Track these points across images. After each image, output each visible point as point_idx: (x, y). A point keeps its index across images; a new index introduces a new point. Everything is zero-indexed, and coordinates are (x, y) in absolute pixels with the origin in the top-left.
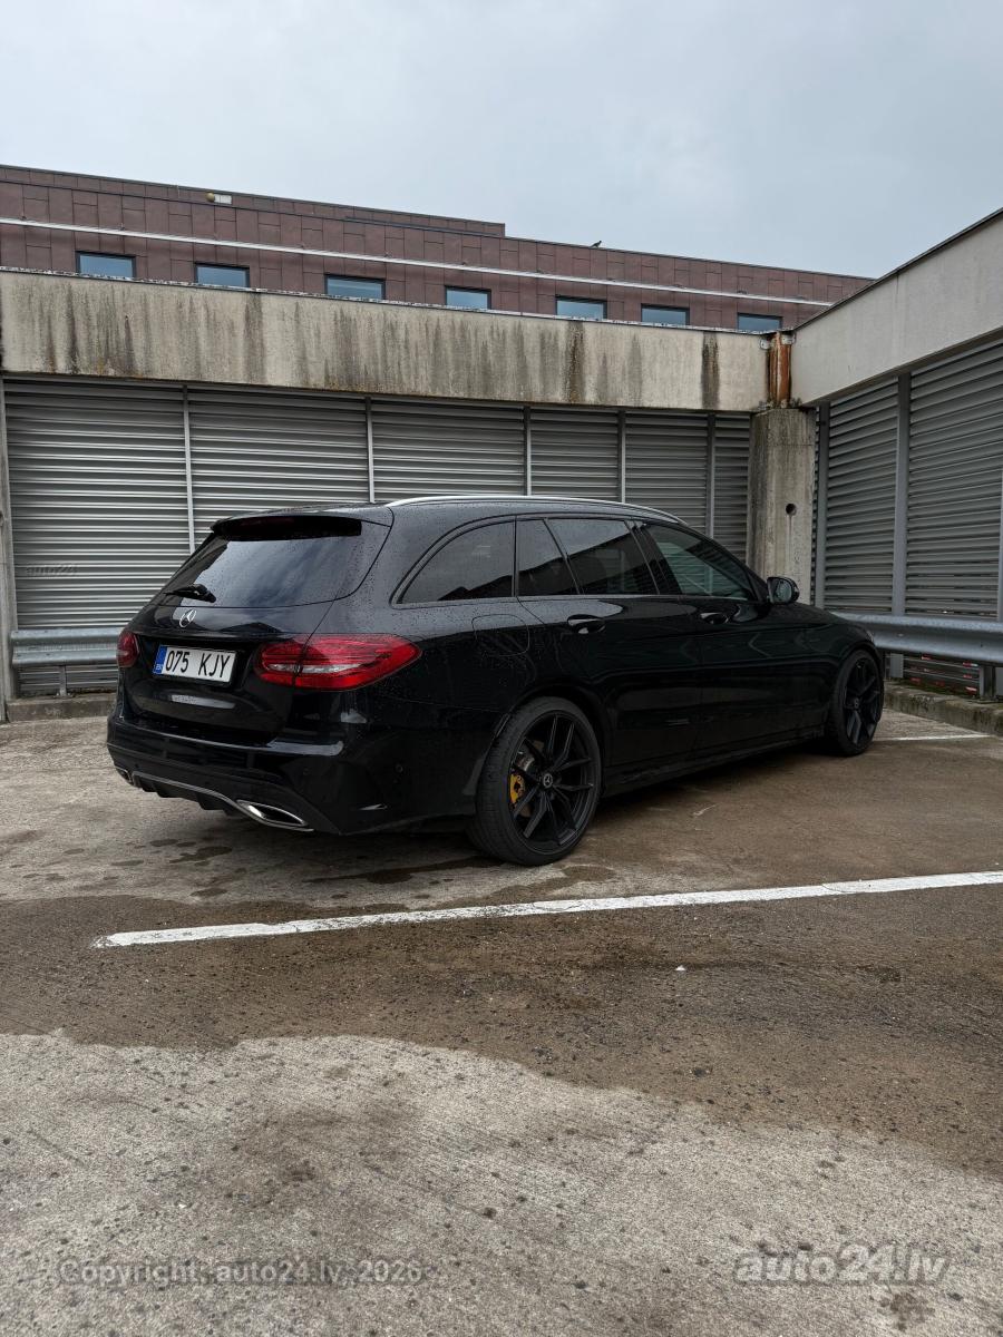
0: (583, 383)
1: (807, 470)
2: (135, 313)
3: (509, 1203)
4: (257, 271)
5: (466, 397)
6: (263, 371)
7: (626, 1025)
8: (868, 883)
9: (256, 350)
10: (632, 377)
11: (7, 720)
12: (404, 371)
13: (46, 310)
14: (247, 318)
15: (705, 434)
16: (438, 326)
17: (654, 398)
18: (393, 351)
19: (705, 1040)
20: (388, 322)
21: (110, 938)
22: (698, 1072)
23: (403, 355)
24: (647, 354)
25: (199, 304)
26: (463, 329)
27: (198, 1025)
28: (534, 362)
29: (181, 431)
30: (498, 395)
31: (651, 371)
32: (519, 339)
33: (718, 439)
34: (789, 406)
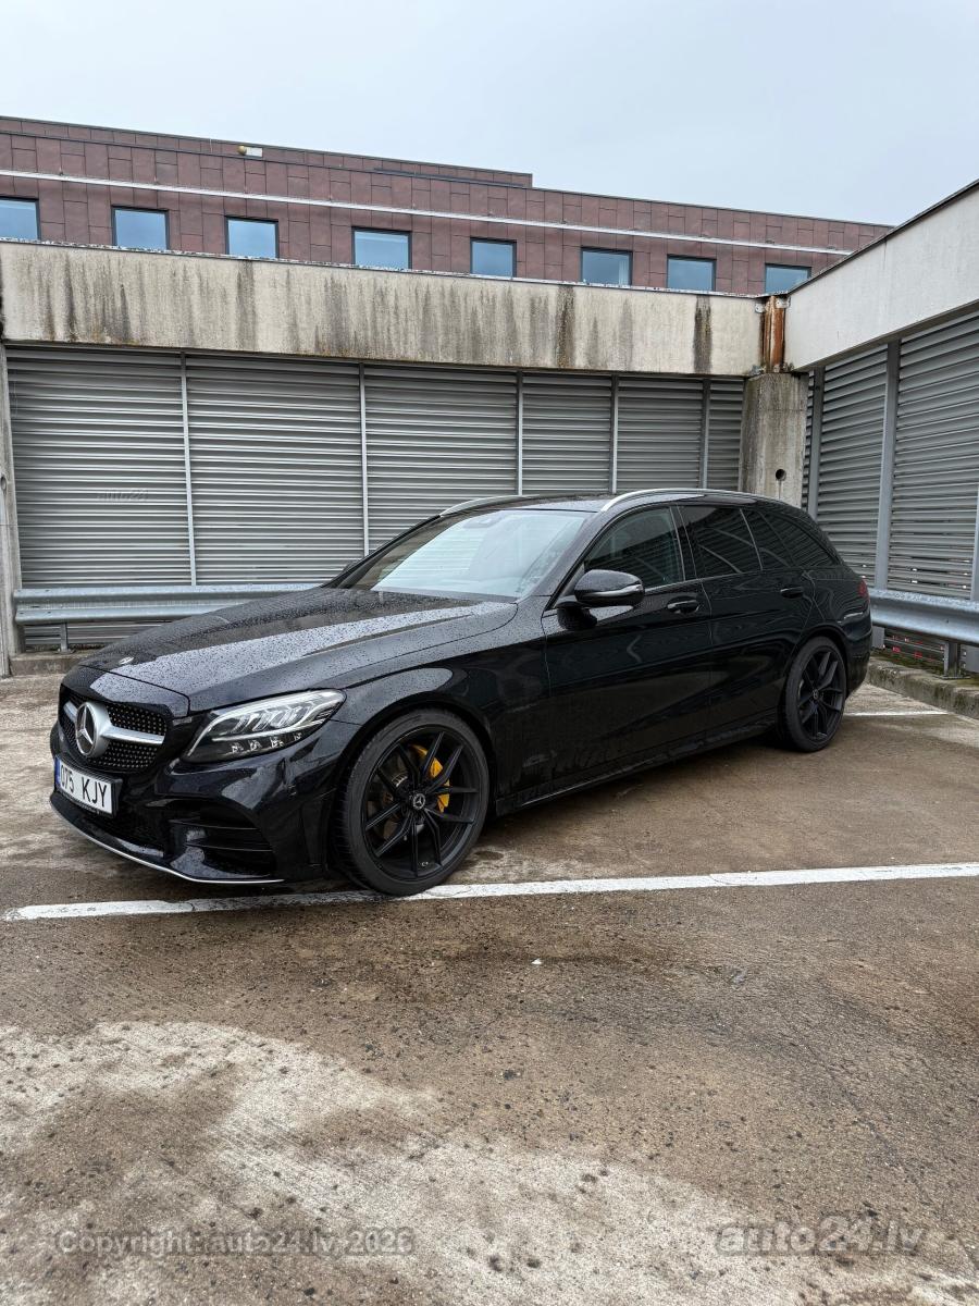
0: (573, 349)
1: (799, 435)
2: (130, 282)
3: (278, 1204)
4: (286, 224)
5: (455, 361)
6: (254, 337)
7: (461, 1021)
8: (755, 874)
9: (247, 317)
10: (623, 341)
11: (10, 674)
12: (393, 337)
13: (45, 278)
14: (239, 286)
15: (700, 397)
16: (428, 292)
17: (644, 363)
18: (383, 318)
19: (530, 1040)
20: (378, 288)
21: (20, 911)
22: (509, 1075)
23: (393, 321)
24: (638, 318)
25: (192, 273)
26: (452, 294)
27: (66, 1005)
28: (524, 326)
29: (179, 395)
30: (487, 360)
31: (642, 336)
32: (509, 305)
33: (713, 402)
34: (782, 371)
